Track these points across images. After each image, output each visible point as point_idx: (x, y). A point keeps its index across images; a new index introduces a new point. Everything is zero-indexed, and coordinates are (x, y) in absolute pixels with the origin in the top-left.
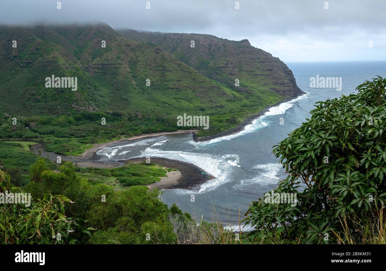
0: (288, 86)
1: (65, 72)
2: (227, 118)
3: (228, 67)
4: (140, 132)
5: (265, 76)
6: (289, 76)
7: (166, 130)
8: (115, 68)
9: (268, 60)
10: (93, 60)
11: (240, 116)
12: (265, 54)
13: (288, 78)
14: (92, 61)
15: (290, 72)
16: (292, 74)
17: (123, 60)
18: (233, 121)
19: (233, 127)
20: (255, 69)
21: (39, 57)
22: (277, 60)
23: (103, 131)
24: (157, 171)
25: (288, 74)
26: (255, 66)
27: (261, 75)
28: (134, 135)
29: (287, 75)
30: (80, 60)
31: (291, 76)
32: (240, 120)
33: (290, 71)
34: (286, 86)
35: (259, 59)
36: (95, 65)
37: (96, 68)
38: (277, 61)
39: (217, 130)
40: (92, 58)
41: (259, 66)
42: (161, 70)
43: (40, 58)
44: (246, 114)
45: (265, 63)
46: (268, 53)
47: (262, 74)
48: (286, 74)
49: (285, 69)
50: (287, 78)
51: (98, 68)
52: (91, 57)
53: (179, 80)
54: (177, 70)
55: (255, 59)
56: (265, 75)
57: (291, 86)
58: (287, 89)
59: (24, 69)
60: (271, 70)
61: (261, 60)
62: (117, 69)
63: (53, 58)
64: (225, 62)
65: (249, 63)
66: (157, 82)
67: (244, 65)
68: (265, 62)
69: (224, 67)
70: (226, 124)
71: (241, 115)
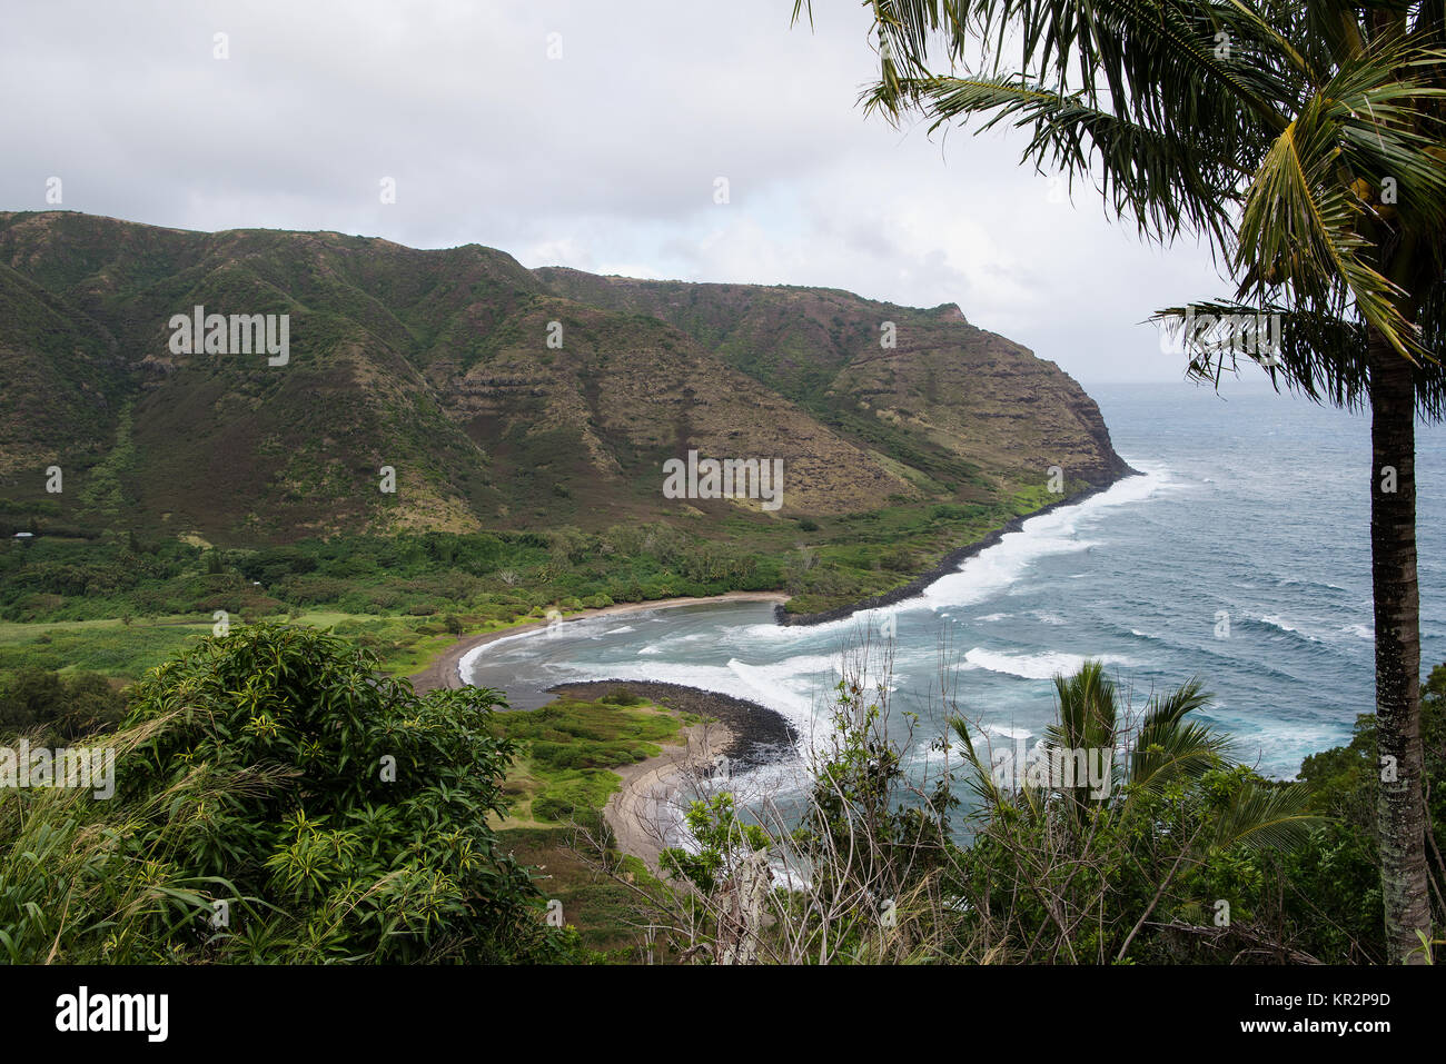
0: (1084, 451)
1: (375, 407)
2: (886, 553)
3: (894, 392)
4: (606, 597)
5: (1012, 420)
6: (1089, 419)
7: (688, 593)
8: (533, 393)
9: (1021, 368)
10: (466, 370)
11: (927, 547)
12: (1010, 348)
13: (1085, 425)
14: (461, 374)
15: (1092, 405)
16: (1097, 412)
17: (558, 369)
18: (904, 564)
19: (901, 584)
20: (980, 398)
21: (299, 362)
22: (1050, 370)
23: (488, 595)
24: (652, 721)
25: (1087, 414)
26: (980, 389)
27: (997, 416)
28: (586, 608)
29: (1084, 417)
30: (425, 371)
31: (1093, 419)
32: (926, 561)
33: (1092, 403)
34: (1079, 452)
35: (992, 365)
36: (470, 384)
37: (475, 394)
38: (1050, 373)
39: (850, 593)
40: (462, 363)
41: (991, 388)
42: (679, 401)
43: (304, 363)
44: (948, 540)
45: (1010, 378)
46: (1022, 347)
47: (1002, 413)
48: (1080, 414)
49: (1075, 396)
50: (1082, 427)
51: (483, 395)
52: (459, 360)
53: (736, 434)
54: (729, 401)
55: (978, 366)
56: (1013, 417)
57: (1096, 451)
58: (1081, 460)
59: (254, 399)
60: (1029, 400)
61: (999, 368)
62: (542, 399)
63: (339, 363)
64: (885, 376)
65: (961, 379)
66: (665, 437)
67: (944, 385)
68: (1011, 375)
69: (879, 392)
70: (879, 573)
71: (930, 544)
